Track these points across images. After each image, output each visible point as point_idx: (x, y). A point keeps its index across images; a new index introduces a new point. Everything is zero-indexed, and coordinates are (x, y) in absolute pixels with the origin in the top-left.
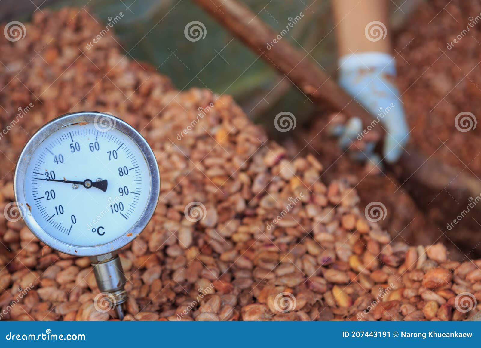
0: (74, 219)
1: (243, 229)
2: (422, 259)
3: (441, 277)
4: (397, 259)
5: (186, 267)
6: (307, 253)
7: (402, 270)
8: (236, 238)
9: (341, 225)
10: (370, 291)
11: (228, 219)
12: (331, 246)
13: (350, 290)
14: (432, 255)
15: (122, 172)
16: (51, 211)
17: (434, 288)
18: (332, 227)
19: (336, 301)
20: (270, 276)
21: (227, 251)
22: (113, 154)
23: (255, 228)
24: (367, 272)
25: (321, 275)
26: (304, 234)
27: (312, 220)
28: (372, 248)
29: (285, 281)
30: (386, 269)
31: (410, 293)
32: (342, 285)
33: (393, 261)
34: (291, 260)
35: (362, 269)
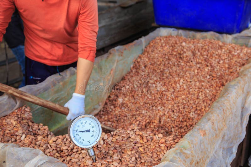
0: (83, 140)
1: (114, 138)
2: (157, 138)
3: (163, 140)
4: (151, 139)
5: (104, 149)
6: (131, 141)
7: (153, 141)
8: (113, 141)
9: (135, 134)
10: (147, 147)
11: (110, 137)
12: (135, 139)
13: (143, 148)
14: (159, 136)
15: (93, 127)
16: (78, 139)
17: (162, 143)
18: (134, 135)
19: (141, 151)
20: (125, 147)
21: (112, 144)
22: (90, 124)
23: (117, 137)
24: (145, 143)
25: (135, 145)
26: (128, 137)
27: (129, 134)
28: (145, 138)
29: (129, 148)
30: (149, 142)
31: (157, 145)
32: (141, 147)
33: (150, 140)
34: (128, 143)
35: (143, 143)
